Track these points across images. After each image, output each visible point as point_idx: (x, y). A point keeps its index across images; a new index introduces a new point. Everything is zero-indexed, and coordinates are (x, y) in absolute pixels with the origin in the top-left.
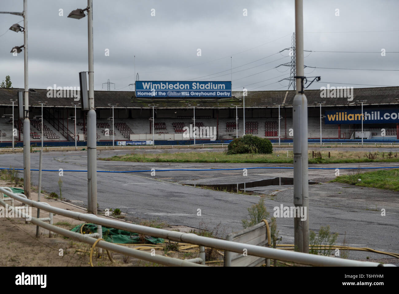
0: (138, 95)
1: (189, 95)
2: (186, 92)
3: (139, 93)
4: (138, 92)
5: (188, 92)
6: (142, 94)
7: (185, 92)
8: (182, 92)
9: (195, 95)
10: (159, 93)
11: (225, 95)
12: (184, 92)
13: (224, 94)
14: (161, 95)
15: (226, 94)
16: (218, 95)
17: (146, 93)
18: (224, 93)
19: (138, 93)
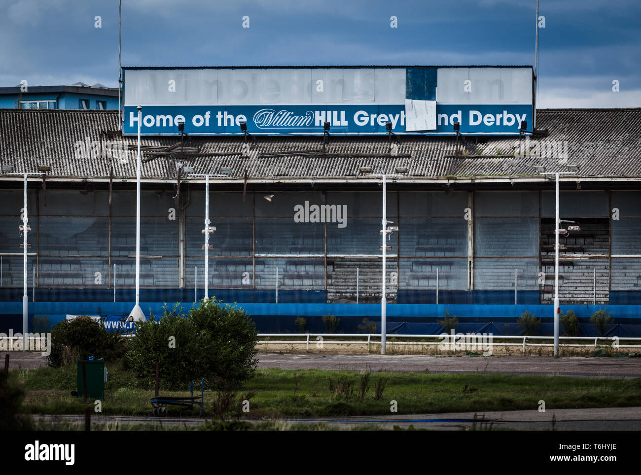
0: (132, 125)
1: (345, 123)
2: (335, 113)
3: (136, 115)
4: (132, 114)
5: (343, 113)
6: (149, 121)
7: (329, 113)
8: (317, 113)
9: (372, 124)
10: (219, 116)
11: (506, 123)
12: (323, 113)
13: (502, 119)
14: (226, 124)
15: (509, 120)
16: (472, 123)
17: (164, 118)
18: (499, 116)
19: (132, 119)
